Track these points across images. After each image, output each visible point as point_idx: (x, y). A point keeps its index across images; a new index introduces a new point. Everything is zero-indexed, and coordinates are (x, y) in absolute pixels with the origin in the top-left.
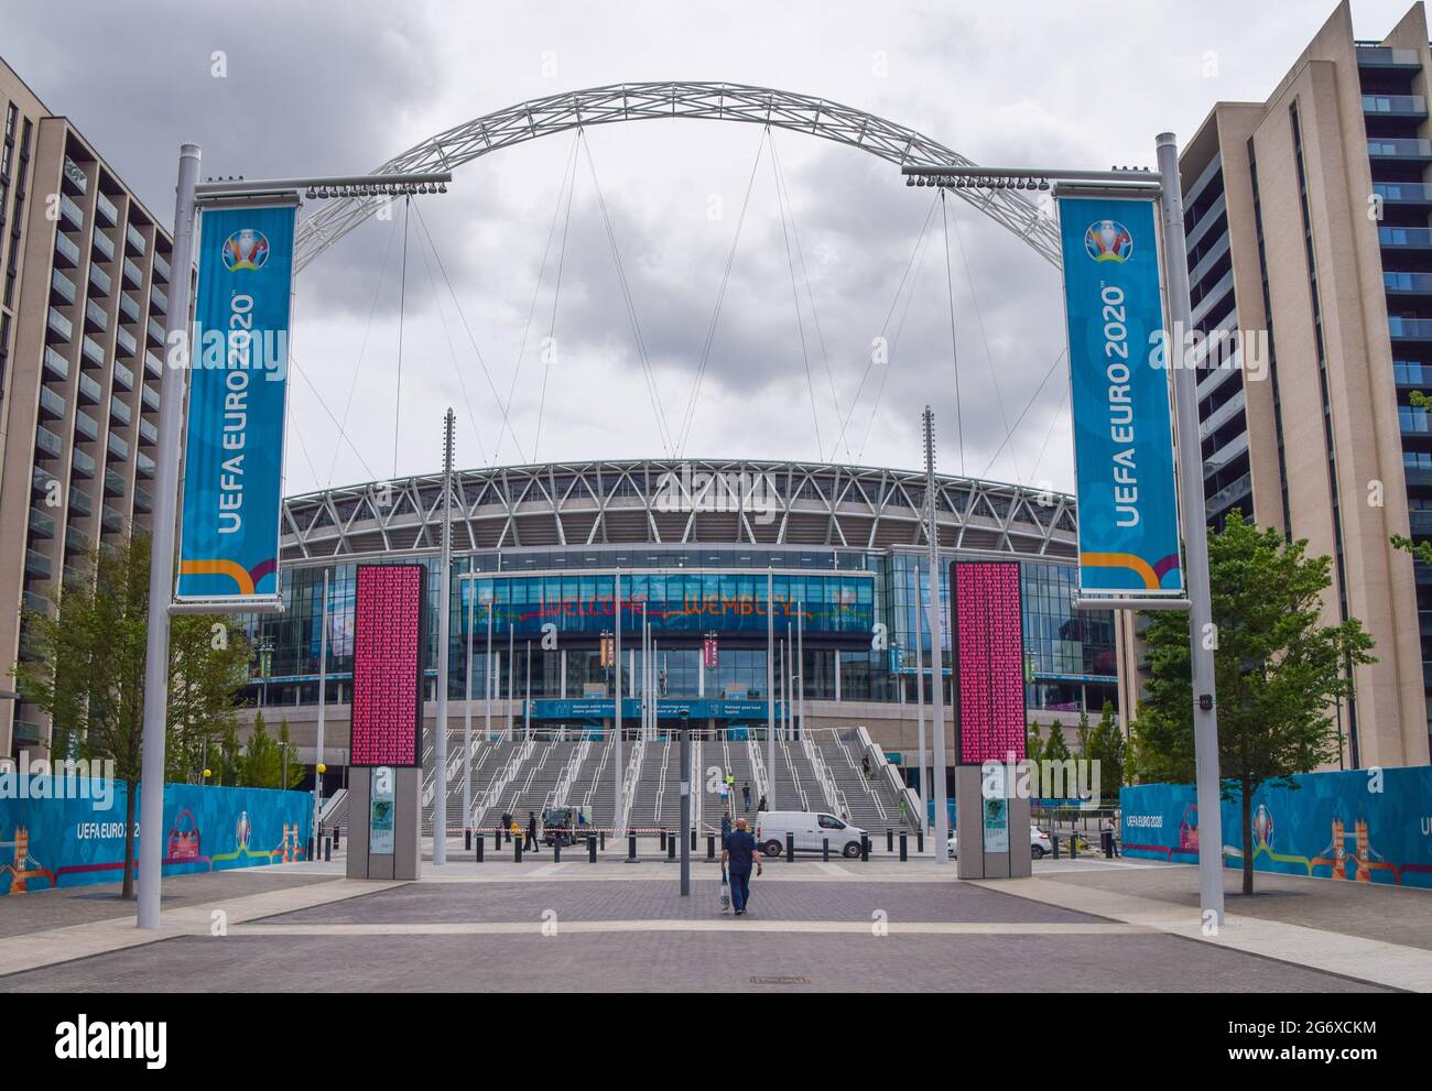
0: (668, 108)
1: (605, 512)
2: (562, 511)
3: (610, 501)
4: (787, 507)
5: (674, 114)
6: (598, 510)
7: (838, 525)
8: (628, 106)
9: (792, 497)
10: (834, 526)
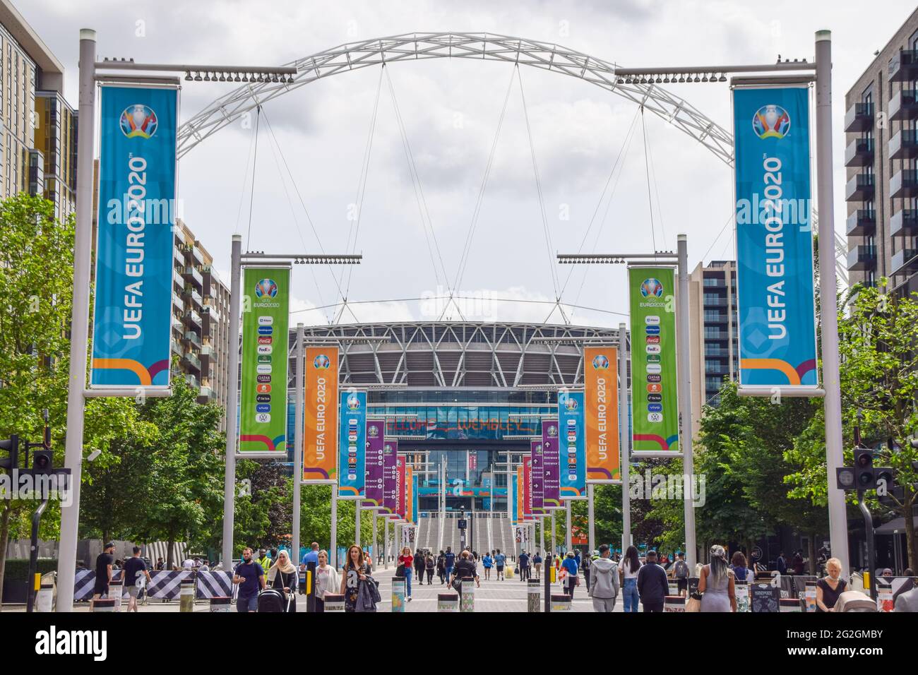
0: (446, 51)
1: (406, 353)
2: (378, 352)
3: (410, 345)
4: (523, 350)
5: (449, 55)
6: (401, 351)
7: (556, 362)
8: (418, 49)
9: (527, 343)
10: (554, 363)
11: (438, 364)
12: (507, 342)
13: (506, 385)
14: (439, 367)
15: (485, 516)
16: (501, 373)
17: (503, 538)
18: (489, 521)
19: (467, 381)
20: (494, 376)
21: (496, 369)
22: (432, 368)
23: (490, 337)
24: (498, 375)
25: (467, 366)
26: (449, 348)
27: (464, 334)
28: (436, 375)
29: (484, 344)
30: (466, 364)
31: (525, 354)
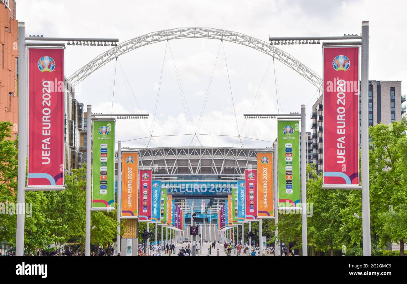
0: (193, 35)
1: (178, 159)
3: (179, 156)
5: (195, 37)
8: (182, 34)
9: (226, 155)
10: (237, 163)
11: (190, 164)
12: (218, 155)
13: (217, 173)
14: (191, 165)
15: (209, 226)
16: (215, 167)
17: (215, 234)
18: (210, 227)
19: (202, 171)
20: (213, 168)
21: (213, 165)
22: (188, 165)
23: (211, 153)
24: (214, 168)
25: (202, 164)
26: (195, 157)
27: (200, 152)
28: (189, 168)
29: (208, 155)
30: (201, 163)
31: (225, 160)
